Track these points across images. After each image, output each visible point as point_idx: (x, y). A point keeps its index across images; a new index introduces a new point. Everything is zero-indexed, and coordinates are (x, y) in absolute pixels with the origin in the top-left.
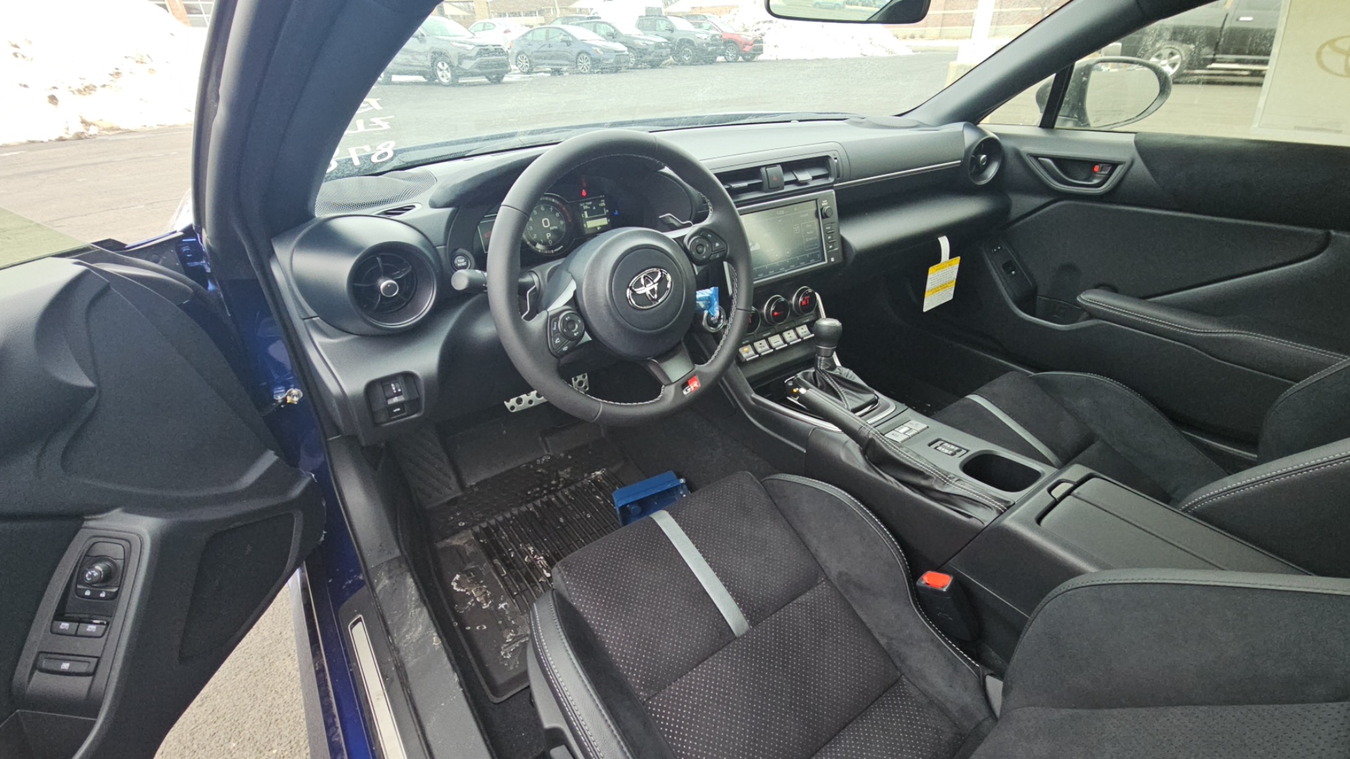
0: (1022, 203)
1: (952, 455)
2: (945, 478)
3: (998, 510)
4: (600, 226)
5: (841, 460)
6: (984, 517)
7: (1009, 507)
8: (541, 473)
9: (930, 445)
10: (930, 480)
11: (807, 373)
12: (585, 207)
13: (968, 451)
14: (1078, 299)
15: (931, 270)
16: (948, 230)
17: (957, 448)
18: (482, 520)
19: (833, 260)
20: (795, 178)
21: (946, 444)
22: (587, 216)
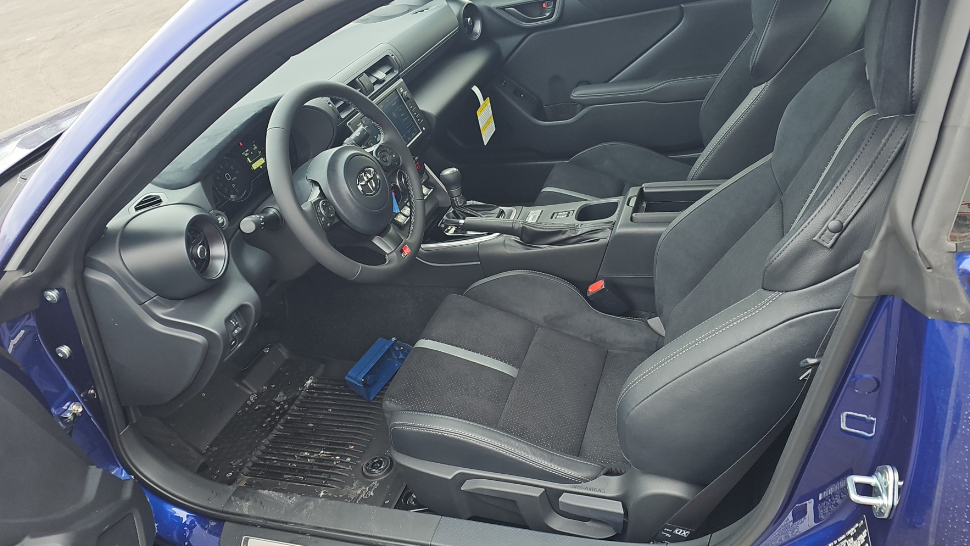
0: (507, 44)
1: (568, 216)
2: (574, 228)
3: (609, 228)
4: (261, 165)
5: (507, 254)
6: (604, 237)
7: (614, 224)
8: (259, 408)
9: (552, 218)
10: (567, 233)
11: (449, 214)
12: (246, 155)
13: (574, 211)
14: (572, 97)
15: (478, 113)
16: (475, 81)
17: (567, 212)
19: (424, 129)
20: (376, 79)
21: (560, 213)
22: (250, 161)
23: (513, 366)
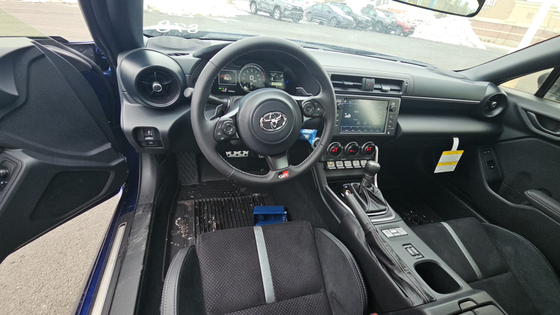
0: (509, 133)
1: (414, 256)
2: (402, 269)
3: (424, 300)
4: (278, 86)
6: (415, 300)
7: (431, 301)
8: (234, 186)
9: (403, 245)
10: (394, 266)
11: (357, 184)
12: (273, 75)
13: (423, 257)
14: (525, 193)
15: (444, 153)
16: (461, 135)
17: (418, 253)
18: (200, 198)
19: (389, 133)
20: (380, 87)
21: (413, 248)
22: (272, 80)
23: (275, 296)
